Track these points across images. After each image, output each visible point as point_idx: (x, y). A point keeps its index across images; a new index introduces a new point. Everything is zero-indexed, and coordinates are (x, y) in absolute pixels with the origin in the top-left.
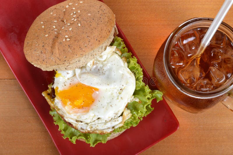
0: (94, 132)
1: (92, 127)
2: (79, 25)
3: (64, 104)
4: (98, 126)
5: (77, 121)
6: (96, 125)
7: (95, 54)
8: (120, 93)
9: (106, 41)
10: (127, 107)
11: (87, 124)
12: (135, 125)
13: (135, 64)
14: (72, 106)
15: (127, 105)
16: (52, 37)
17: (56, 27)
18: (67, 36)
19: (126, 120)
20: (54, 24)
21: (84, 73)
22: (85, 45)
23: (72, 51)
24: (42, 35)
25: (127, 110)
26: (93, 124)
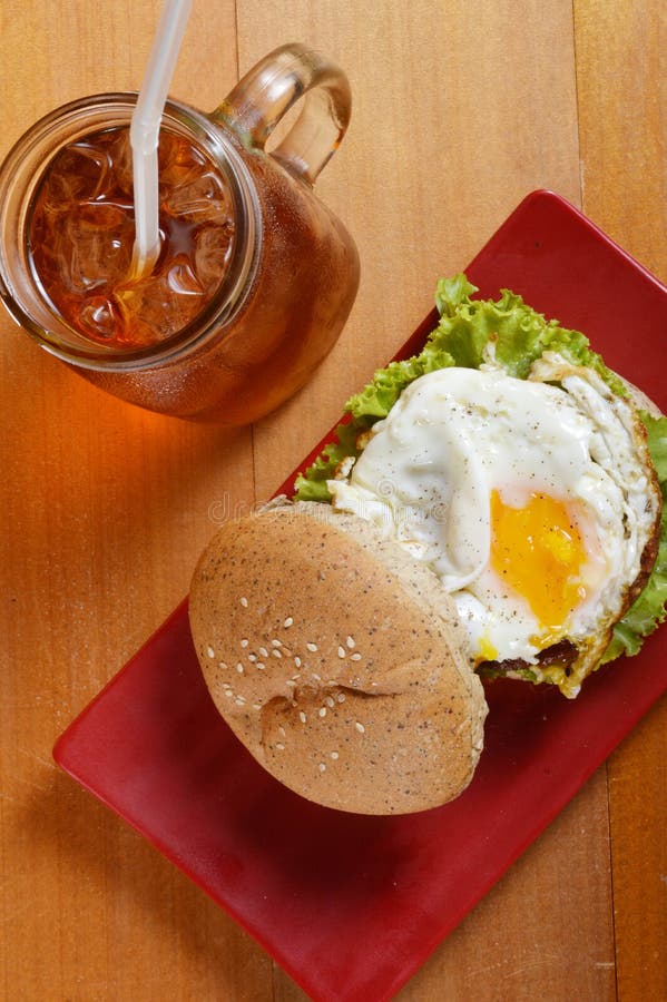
0: (644, 460)
1: (633, 474)
2: (289, 622)
4: (622, 456)
5: (628, 535)
6: (621, 461)
7: (375, 539)
8: (484, 412)
9: (320, 519)
10: (525, 373)
11: (626, 495)
12: (584, 340)
14: (582, 568)
15: (518, 377)
16: (358, 704)
17: (324, 706)
18: (342, 653)
19: (572, 362)
20: (313, 717)
21: (453, 558)
22: (354, 578)
23: (386, 617)
24: (363, 744)
25: (535, 372)
26: (622, 473)
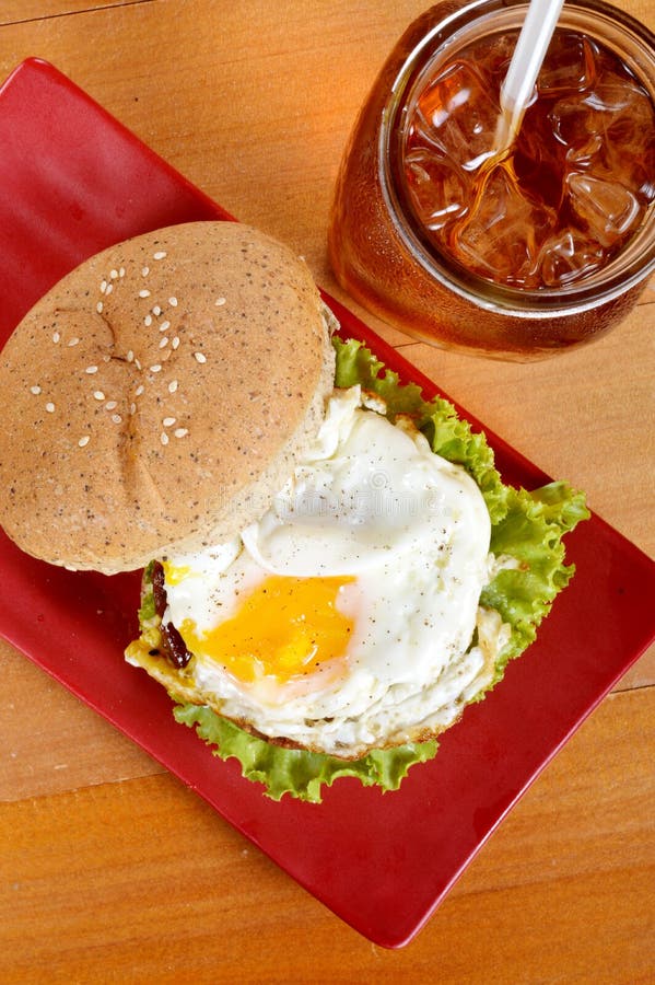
0: (394, 739)
1: (377, 727)
2: (201, 358)
4: (397, 715)
5: (310, 723)
6: (391, 714)
7: (298, 448)
8: (442, 564)
9: (318, 382)
10: (485, 603)
11: (354, 720)
13: (458, 432)
14: (273, 677)
15: (481, 597)
16: (111, 439)
17: (106, 396)
18: (169, 422)
19: (498, 655)
20: (93, 382)
21: (277, 532)
22: (254, 434)
23: (212, 472)
24: (65, 443)
25: (487, 615)
26: (377, 715)
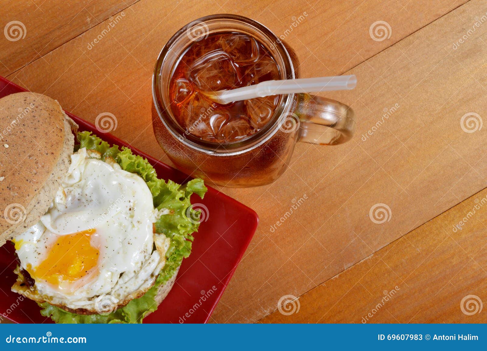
0: (127, 299)
1: (119, 295)
2: (7, 146)
3: (54, 284)
4: (127, 287)
6: (124, 288)
7: (59, 178)
8: (132, 217)
9: (64, 149)
10: (156, 231)
11: (108, 294)
12: (187, 255)
13: (130, 158)
14: (68, 281)
15: (154, 228)
19: (167, 253)
21: (59, 217)
22: (33, 173)
23: (17, 193)
25: (158, 236)
26: (118, 290)
